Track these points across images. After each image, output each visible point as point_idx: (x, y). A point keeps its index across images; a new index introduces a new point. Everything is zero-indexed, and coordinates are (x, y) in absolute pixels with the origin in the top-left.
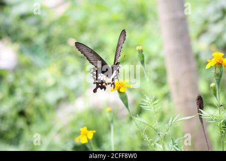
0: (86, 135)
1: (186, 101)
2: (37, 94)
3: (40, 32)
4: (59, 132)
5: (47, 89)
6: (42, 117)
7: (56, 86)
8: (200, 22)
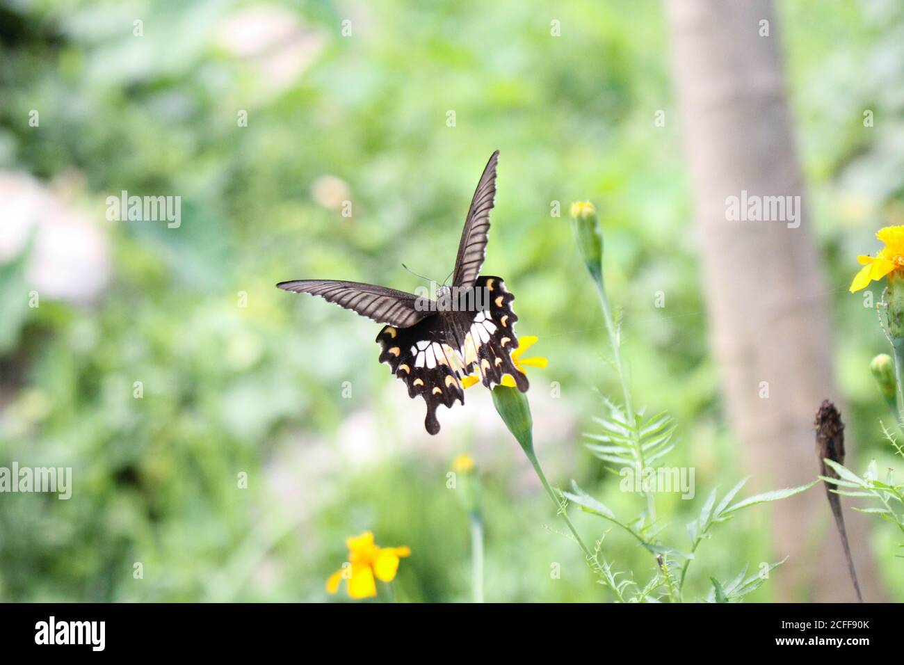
0: (371, 566)
1: (787, 429)
2: (188, 401)
3: (202, 150)
4: (275, 551)
5: (229, 380)
6: (207, 489)
7: (264, 366)
8: (842, 112)
